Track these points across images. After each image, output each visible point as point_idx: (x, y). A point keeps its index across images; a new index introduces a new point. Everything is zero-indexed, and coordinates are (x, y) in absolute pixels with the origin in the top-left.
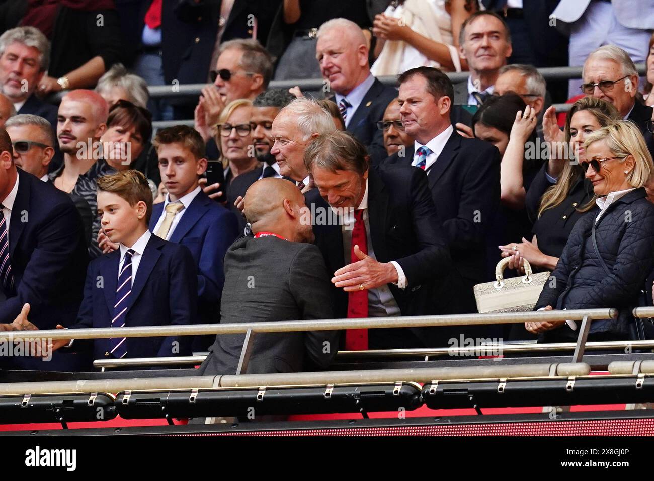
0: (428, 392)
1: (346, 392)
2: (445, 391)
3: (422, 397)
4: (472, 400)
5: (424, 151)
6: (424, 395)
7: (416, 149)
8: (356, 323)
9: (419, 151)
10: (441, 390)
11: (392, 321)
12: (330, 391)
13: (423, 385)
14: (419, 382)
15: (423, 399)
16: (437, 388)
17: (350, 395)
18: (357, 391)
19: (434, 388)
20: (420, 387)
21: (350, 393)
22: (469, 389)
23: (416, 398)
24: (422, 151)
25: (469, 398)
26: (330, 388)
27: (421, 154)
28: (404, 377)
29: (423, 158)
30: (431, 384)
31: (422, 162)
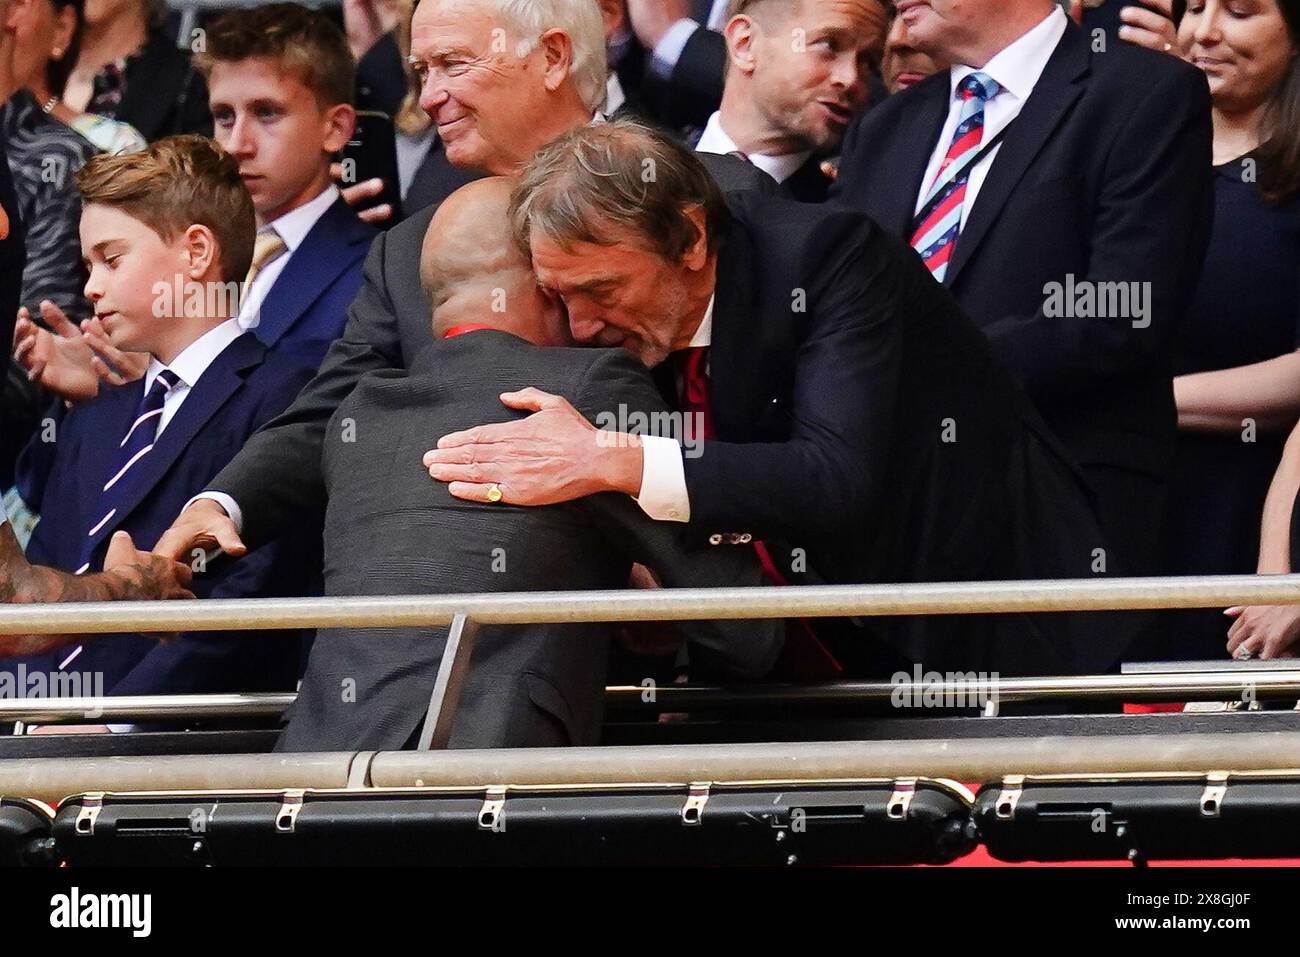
0: (992, 811)
1: (745, 807)
2: (1042, 807)
3: (973, 824)
4: (1123, 836)
5: (979, 86)
6: (979, 818)
7: (955, 81)
8: (780, 600)
9: (963, 85)
10: (1032, 804)
12: (698, 803)
13: (978, 787)
14: (966, 780)
15: (976, 831)
16: (1021, 799)
17: (759, 815)
18: (778, 804)
19: (1011, 797)
20: (969, 796)
21: (758, 809)
22: (1116, 803)
23: (957, 826)
24: (973, 85)
25: (1116, 831)
26: (699, 793)
27: (970, 95)
28: (921, 764)
29: (977, 105)
30: (1000, 786)
31: (972, 118)
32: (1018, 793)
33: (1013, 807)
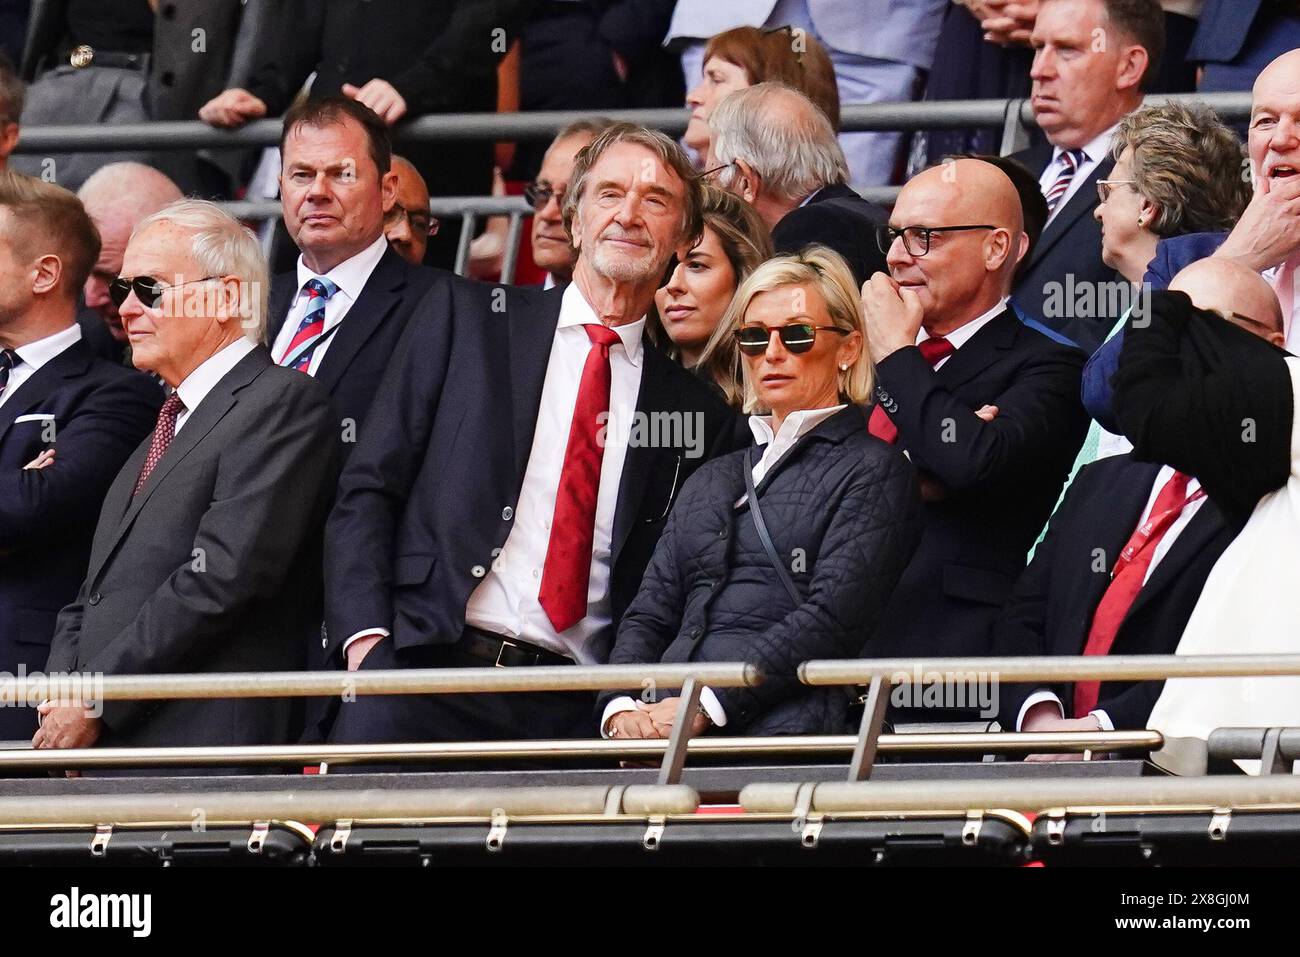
0: (328, 847)
1: (140, 843)
2: (366, 844)
3: (313, 856)
4: (429, 865)
5: (323, 287)
6: (318, 852)
7: (302, 282)
8: (165, 685)
9: (308, 286)
10: (358, 841)
11: (247, 682)
12: (103, 839)
13: (317, 828)
14: (308, 822)
15: (316, 862)
16: (350, 837)
17: (150, 849)
18: (165, 840)
19: (342, 836)
20: (310, 834)
21: (149, 844)
22: (422, 841)
23: (301, 858)
24: (318, 287)
25: (422, 862)
26: (104, 832)
27: (316, 295)
28: (275, 811)
29: (320, 302)
30: (334, 827)
31: (316, 312)
32: (347, 833)
33: (344, 843)
